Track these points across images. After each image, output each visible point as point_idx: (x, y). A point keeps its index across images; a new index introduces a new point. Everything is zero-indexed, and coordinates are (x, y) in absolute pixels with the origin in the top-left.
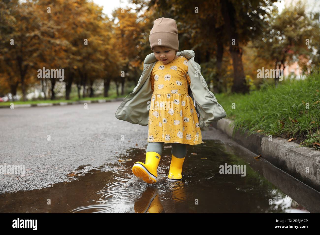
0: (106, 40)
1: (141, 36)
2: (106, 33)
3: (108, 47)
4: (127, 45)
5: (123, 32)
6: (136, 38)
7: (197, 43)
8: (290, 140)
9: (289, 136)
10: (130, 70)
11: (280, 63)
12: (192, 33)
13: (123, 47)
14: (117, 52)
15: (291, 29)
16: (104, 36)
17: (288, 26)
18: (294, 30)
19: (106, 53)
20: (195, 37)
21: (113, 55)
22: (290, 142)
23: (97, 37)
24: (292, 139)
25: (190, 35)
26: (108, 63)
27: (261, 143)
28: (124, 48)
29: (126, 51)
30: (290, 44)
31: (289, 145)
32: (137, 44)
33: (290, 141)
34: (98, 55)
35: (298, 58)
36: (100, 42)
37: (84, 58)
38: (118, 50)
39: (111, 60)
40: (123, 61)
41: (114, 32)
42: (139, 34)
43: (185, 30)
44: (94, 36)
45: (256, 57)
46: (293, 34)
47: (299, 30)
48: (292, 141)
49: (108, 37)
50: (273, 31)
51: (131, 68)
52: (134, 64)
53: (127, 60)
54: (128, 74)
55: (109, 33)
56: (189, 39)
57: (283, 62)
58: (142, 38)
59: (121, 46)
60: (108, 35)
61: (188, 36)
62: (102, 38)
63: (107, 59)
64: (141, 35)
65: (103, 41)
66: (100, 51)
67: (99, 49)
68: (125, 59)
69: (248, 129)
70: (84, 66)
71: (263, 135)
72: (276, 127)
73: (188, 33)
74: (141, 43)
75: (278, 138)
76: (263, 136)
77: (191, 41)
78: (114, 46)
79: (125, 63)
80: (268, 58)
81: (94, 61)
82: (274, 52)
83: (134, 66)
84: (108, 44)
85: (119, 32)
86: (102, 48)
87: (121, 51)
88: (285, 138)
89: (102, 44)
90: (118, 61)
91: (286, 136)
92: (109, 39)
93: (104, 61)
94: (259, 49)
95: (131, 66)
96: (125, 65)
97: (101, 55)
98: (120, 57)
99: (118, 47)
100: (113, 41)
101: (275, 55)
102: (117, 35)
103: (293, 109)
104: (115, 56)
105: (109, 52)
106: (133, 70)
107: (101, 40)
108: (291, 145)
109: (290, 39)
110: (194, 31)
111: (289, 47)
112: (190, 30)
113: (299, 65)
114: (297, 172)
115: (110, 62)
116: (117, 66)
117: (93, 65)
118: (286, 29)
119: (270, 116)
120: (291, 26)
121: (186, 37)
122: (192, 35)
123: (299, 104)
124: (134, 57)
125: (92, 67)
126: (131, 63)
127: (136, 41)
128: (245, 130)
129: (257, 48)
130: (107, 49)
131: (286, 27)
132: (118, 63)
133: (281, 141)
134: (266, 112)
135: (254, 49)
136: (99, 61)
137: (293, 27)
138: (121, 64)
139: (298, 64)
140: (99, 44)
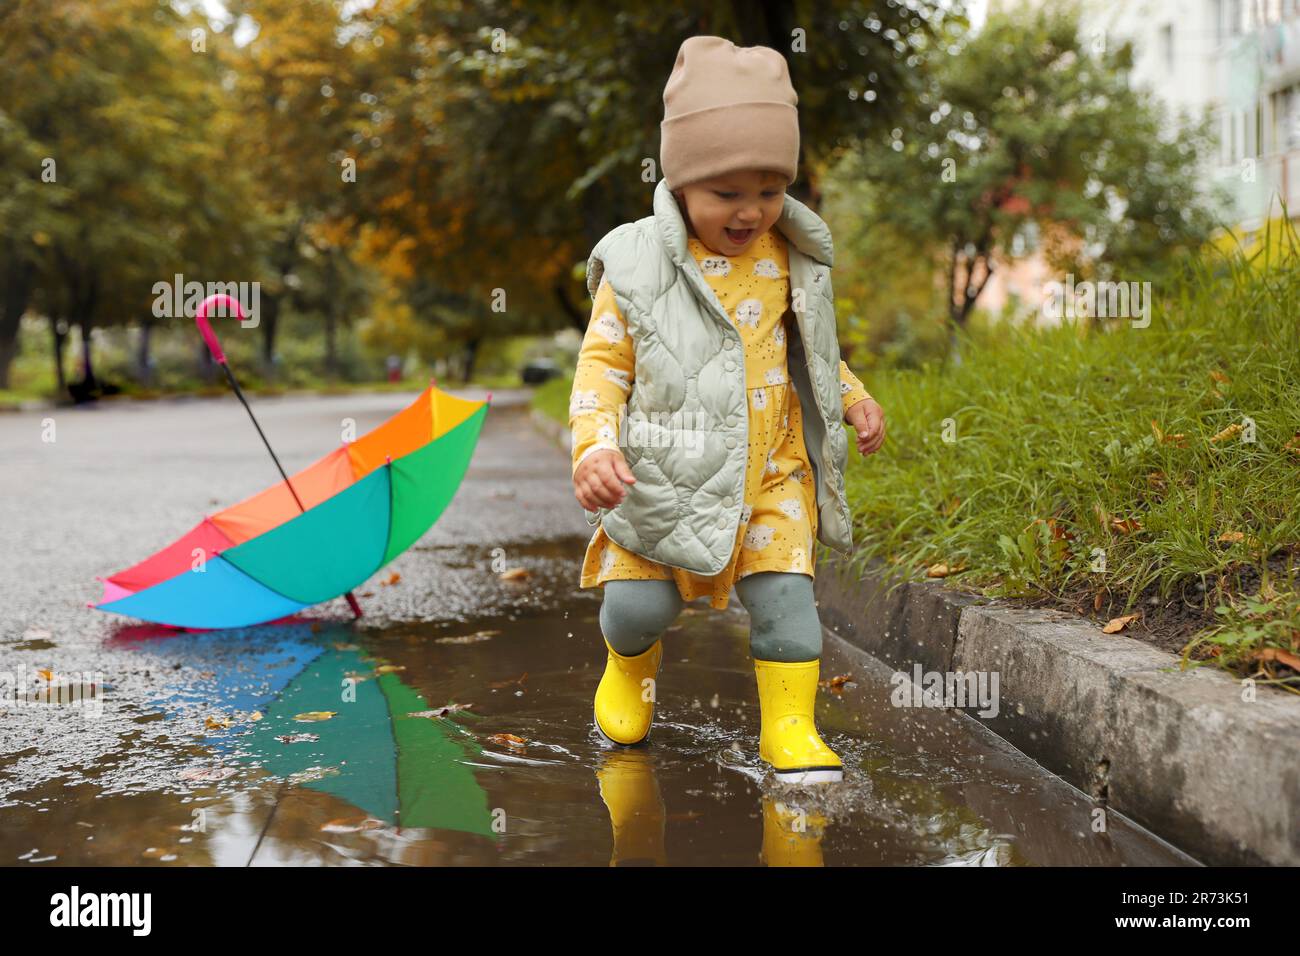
0: (194, 116)
1: (357, 108)
2: (191, 87)
3: (200, 148)
4: (292, 146)
5: (272, 81)
6: (336, 116)
7: (617, 146)
8: (1116, 624)
9: (1104, 605)
10: (303, 262)
11: (971, 250)
12: (591, 99)
13: (273, 151)
14: (243, 176)
15: (1018, 104)
16: (183, 98)
17: (1009, 92)
18: (1033, 111)
19: (190, 178)
20: (605, 120)
21: (223, 190)
22: (1117, 638)
23: (148, 101)
24: (1126, 619)
25: (584, 110)
26: (203, 226)
27: (956, 632)
28: (277, 159)
29: (287, 171)
30: (1017, 172)
31: (1119, 655)
32: (338, 144)
33: (1116, 633)
34: (154, 186)
35: (1043, 232)
36: (166, 125)
37: (86, 197)
38: (249, 164)
39: (215, 210)
40: (273, 220)
41: (230, 81)
42: (347, 96)
43: (559, 85)
44: (137, 95)
45: (869, 225)
46: (1029, 127)
47: (1055, 112)
48: (1125, 630)
49: (201, 106)
50: (945, 109)
51: (308, 252)
52: (324, 234)
53: (292, 215)
54: (293, 281)
55: (210, 89)
56: (579, 129)
57: (983, 246)
58: (365, 116)
59: (264, 149)
60: (204, 98)
61: (576, 116)
62: (175, 108)
63: (197, 204)
64: (359, 101)
65: (181, 120)
66: (166, 169)
67: (159, 157)
68: (280, 211)
69: (880, 557)
70: (83, 234)
71: (966, 591)
72: (1031, 553)
73: (574, 100)
74: (357, 141)
75: (1044, 612)
76: (964, 596)
77: (585, 136)
78: (231, 145)
79: (282, 228)
80: (921, 227)
81: (134, 213)
82: (946, 204)
83: (322, 243)
84: (203, 138)
85: (257, 83)
86: (175, 154)
87: (260, 169)
88: (1080, 610)
89: (175, 136)
90: (249, 217)
91: (1085, 601)
92: (208, 114)
93: (182, 215)
94: (883, 185)
95: (311, 242)
96: (280, 237)
97: (169, 186)
98: (260, 198)
99: (248, 151)
100: (224, 123)
101: (954, 215)
102: (245, 93)
103: (1107, 464)
104: (237, 191)
105: (208, 175)
106: (320, 261)
107: (168, 117)
108: (1128, 654)
109: (1016, 147)
110: (601, 93)
111: (1008, 181)
112: (583, 86)
113: (1052, 264)
114: (1178, 812)
115: (212, 221)
116: (246, 241)
117: (126, 230)
118: (998, 105)
119: (989, 496)
120: (1021, 93)
121: (565, 121)
122: (594, 108)
123: (1136, 438)
124: (323, 203)
125: (122, 240)
126: (312, 230)
127: (336, 130)
128: (864, 564)
129: (874, 180)
130: (198, 159)
131: (999, 95)
132: (250, 227)
133: (1065, 629)
134: (967, 474)
135: (864, 186)
136: (159, 213)
137: (1031, 96)
138: (264, 234)
139: (1048, 259)
140: (157, 136)
